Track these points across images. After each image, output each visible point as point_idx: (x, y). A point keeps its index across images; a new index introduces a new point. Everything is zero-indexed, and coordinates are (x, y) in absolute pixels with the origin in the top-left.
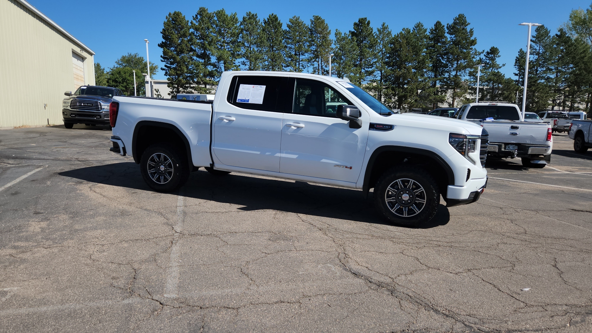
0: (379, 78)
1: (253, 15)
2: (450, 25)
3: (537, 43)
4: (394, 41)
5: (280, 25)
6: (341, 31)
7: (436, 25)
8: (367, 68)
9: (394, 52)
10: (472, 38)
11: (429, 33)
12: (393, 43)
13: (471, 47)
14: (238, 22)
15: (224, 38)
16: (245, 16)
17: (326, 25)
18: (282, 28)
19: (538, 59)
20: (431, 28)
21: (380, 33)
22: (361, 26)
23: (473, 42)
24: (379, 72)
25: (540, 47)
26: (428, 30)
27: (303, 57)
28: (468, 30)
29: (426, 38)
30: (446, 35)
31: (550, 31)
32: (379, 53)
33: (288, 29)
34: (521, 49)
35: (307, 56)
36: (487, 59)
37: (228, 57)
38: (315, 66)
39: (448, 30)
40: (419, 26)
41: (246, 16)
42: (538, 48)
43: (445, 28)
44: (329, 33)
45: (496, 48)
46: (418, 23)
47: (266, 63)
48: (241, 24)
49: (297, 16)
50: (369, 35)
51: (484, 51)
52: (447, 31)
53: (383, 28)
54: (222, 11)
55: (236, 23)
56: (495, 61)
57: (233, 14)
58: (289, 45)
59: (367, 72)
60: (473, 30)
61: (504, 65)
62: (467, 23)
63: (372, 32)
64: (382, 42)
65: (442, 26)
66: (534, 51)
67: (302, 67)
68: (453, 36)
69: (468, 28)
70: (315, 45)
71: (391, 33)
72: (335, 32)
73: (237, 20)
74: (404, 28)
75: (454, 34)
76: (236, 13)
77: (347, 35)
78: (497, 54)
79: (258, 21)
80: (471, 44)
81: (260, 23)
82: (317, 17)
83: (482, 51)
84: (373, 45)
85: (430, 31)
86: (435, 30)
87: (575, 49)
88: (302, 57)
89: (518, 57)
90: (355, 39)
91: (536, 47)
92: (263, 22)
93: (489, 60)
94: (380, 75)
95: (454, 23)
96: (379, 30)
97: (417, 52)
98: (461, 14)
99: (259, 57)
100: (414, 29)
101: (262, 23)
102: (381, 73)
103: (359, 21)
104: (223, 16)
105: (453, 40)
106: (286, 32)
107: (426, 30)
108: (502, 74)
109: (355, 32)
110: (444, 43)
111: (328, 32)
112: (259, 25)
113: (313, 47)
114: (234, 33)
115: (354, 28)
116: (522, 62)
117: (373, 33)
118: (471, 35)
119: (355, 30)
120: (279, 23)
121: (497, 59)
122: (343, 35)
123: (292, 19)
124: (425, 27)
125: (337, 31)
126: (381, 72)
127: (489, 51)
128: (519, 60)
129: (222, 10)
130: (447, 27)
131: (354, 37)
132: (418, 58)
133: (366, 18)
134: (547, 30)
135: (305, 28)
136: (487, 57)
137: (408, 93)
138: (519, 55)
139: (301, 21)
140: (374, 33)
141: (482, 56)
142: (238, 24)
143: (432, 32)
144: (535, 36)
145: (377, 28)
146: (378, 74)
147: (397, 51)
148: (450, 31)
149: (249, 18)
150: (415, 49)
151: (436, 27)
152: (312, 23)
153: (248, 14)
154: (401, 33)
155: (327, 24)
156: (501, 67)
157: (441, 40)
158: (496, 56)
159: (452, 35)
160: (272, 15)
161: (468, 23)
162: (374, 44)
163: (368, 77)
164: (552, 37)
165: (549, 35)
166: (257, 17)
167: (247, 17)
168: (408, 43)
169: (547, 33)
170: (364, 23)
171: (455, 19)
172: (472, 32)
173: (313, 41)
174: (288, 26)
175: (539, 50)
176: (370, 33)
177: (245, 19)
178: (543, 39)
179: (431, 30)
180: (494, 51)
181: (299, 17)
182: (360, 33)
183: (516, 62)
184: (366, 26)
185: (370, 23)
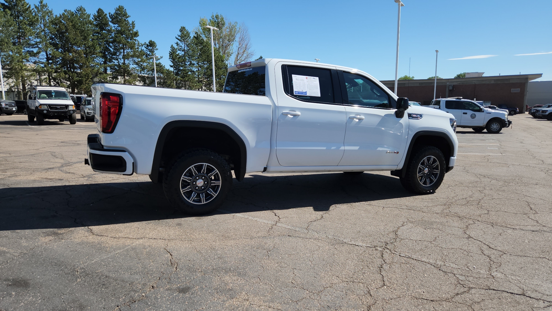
0: (44, 60)
2: (112, 15)
3: (182, 41)
4: (56, 22)
7: (98, 12)
9: (61, 34)
10: (135, 30)
11: (93, 18)
12: (56, 24)
13: (135, 38)
19: (184, 54)
20: (94, 15)
21: (39, 11)
23: (136, 34)
24: (45, 54)
25: (185, 45)
26: (92, 16)
28: (131, 23)
29: (91, 24)
30: (110, 23)
31: (190, 33)
32: (42, 31)
34: (172, 45)
36: (147, 51)
39: (111, 18)
40: (81, 10)
42: (183, 46)
43: (108, 16)
45: (154, 42)
46: (80, 7)
50: (26, 11)
51: (145, 43)
52: (110, 20)
53: (41, 6)
56: (154, 53)
60: (134, 23)
61: (162, 57)
62: (128, 16)
63: (30, 8)
64: (43, 21)
65: (104, 14)
66: (181, 47)
68: (116, 25)
69: (130, 20)
71: (53, 12)
74: (67, 10)
75: (117, 24)
78: (155, 47)
80: (135, 36)
83: (144, 43)
84: (33, 22)
85: (93, 17)
86: (99, 16)
87: (208, 50)
89: (171, 52)
90: (8, 12)
91: (181, 44)
93: (149, 51)
94: (46, 57)
95: (116, 14)
96: (36, 7)
97: (86, 37)
98: (121, 6)
100: (76, 12)
102: (47, 55)
105: (117, 29)
107: (89, 16)
108: (163, 65)
109: (6, 4)
110: (109, 31)
116: (174, 56)
117: (31, 9)
118: (133, 27)
121: (156, 52)
124: (88, 12)
126: (46, 53)
127: (148, 44)
128: (172, 55)
130: (110, 16)
131: (7, 10)
132: (87, 43)
134: (188, 32)
136: (147, 49)
137: (83, 78)
138: (171, 50)
140: (32, 9)
141: (143, 48)
143: (95, 18)
144: (180, 35)
146: (42, 56)
147: (62, 33)
148: (112, 20)
150: (82, 33)
151: (99, 14)
154: (63, 14)
156: (160, 59)
157: (106, 28)
158: (155, 49)
159: (115, 24)
161: (129, 16)
162: (34, 21)
163: (31, 58)
164: (193, 38)
165: (190, 36)
168: (74, 26)
169: (188, 34)
171: (116, 9)
172: (134, 24)
175: (184, 47)
176: (27, 9)
178: (186, 39)
179: (94, 16)
180: (152, 44)
182: (13, 7)
183: (170, 56)
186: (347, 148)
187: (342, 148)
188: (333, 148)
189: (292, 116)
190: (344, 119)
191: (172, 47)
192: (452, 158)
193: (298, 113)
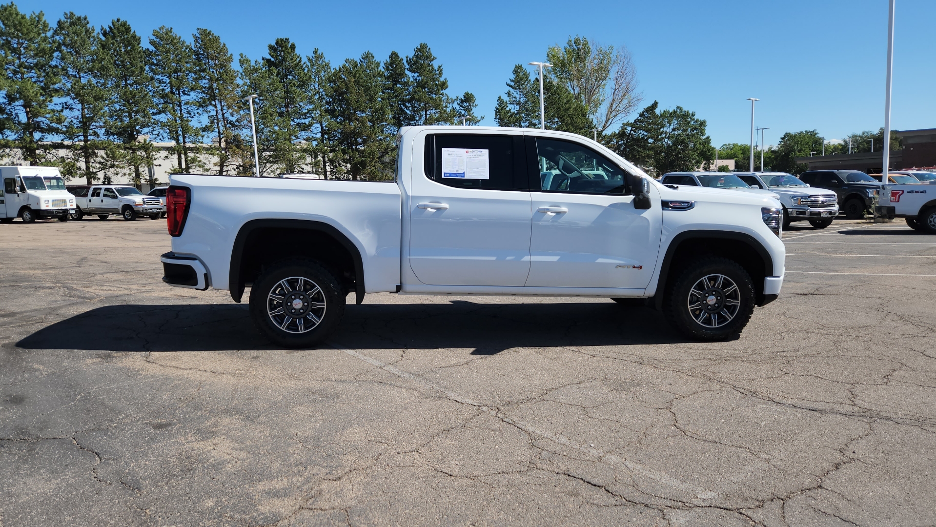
0: (319, 135)
1: (79, 19)
2: (410, 59)
3: (517, 89)
4: (334, 78)
5: (138, 40)
6: (249, 57)
7: (391, 57)
8: (297, 119)
9: (339, 95)
10: (442, 79)
11: (384, 68)
12: (334, 82)
13: (441, 92)
14: (49, 30)
15: (19, 58)
16: (63, 19)
17: (222, 45)
18: (140, 45)
19: (519, 110)
20: (385, 62)
21: (313, 65)
22: (281, 51)
23: (444, 85)
24: (318, 126)
25: (520, 95)
26: (382, 65)
28: (436, 68)
29: (381, 76)
30: (407, 72)
31: (529, 74)
32: (315, 94)
33: (152, 48)
34: (500, 97)
35: (193, 96)
36: (461, 110)
37: (36, 94)
38: (211, 114)
39: (408, 65)
40: (367, 57)
41: (65, 20)
42: (518, 96)
43: (404, 61)
44: (230, 59)
45: (471, 94)
46: (367, 53)
47: (117, 107)
48: (56, 33)
49: (168, 26)
50: (296, 67)
51: (457, 97)
52: (407, 67)
53: (315, 57)
54: (10, 7)
55: (45, 31)
56: (471, 113)
57: (37, 14)
58: (157, 77)
59: (299, 125)
60: (441, 68)
61: (483, 118)
62: (432, 58)
63: (300, 62)
64: (317, 79)
65: (399, 59)
66: (514, 99)
67: (187, 115)
68: (416, 75)
69: (435, 64)
70: (208, 77)
71: (330, 65)
72: (240, 58)
73: (45, 25)
74: (348, 59)
75: (417, 72)
76: (41, 11)
77: (260, 64)
78: (473, 103)
79: (91, 29)
80: (442, 88)
81: (95, 34)
82: (205, 30)
83: (456, 98)
84: (304, 82)
85: (384, 66)
86: (391, 64)
87: (559, 98)
88: (184, 98)
89: (498, 107)
90: (274, 71)
91: (515, 94)
92: (100, 33)
93: (464, 110)
94: (320, 130)
95: (416, 56)
96: (309, 60)
97: (372, 96)
98: (423, 43)
99: (103, 95)
100: (361, 61)
101: (99, 33)
102: (322, 128)
103: (277, 43)
104: (14, 15)
105: (417, 81)
106: (148, 53)
107: (378, 64)
109: (273, 59)
110: (406, 84)
111: (228, 56)
112: (94, 37)
113: (204, 83)
114: (43, 49)
115: (270, 54)
116: (503, 113)
117: (302, 63)
118: (440, 74)
119: (272, 56)
120: (134, 36)
121: (474, 110)
122: (253, 63)
123: (159, 30)
124: (377, 59)
125: (242, 57)
126: (321, 126)
127: (463, 98)
128: (499, 112)
129: (10, 4)
130: (407, 61)
131: (273, 68)
132: (374, 105)
133: (287, 40)
134: (526, 72)
135: (186, 49)
136: (461, 106)
137: (366, 158)
138: (498, 104)
139: (176, 36)
140: (304, 64)
141: (455, 105)
142: (49, 34)
143: (387, 67)
144: (514, 79)
145: (307, 57)
146: (316, 129)
147: (342, 94)
148: (411, 66)
149: (72, 24)
150: (367, 91)
151: (392, 60)
152: (196, 41)
153: (69, 16)
154: (344, 66)
155: (224, 45)
156: (479, 121)
157: (401, 80)
158: (473, 105)
159: (415, 73)
160: (118, 20)
161: (434, 57)
162: (306, 80)
163: (303, 133)
164: (534, 82)
165: (529, 79)
166: (88, 23)
167: (67, 22)
168: (357, 82)
169: (526, 76)
170: (286, 47)
171: (416, 50)
172: (441, 70)
173: (204, 70)
174: (152, 43)
175: (520, 98)
176: (298, 63)
177: (64, 24)
178: (523, 84)
179: (385, 64)
180: (468, 99)
181: (171, 28)
182: (281, 62)
183: (496, 114)
184: (290, 51)
185: (295, 48)
186: (535, 258)
187: (527, 258)
188: (509, 258)
189: (435, 210)
190: (529, 212)
191: (500, 99)
192: (768, 278)
193: (445, 205)
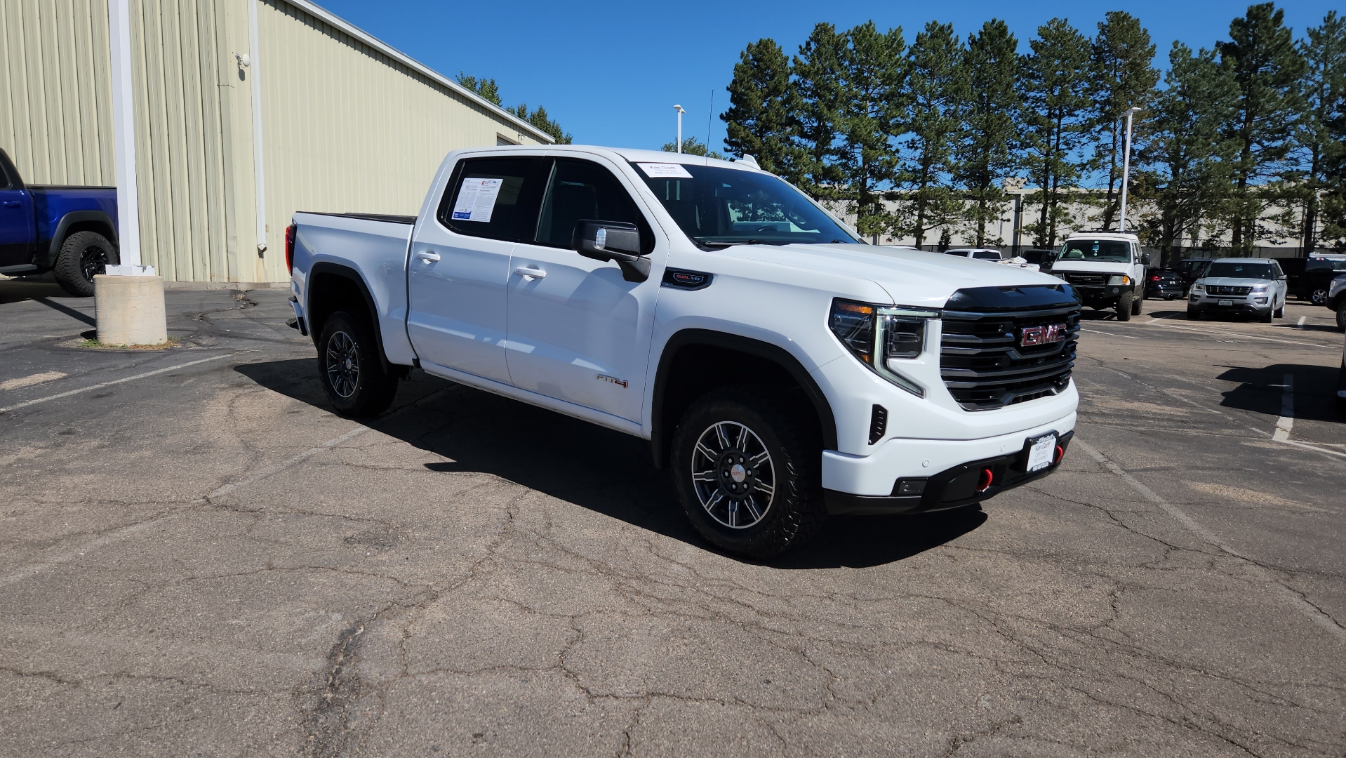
0: (1308, 167)
1: (942, 29)
5: (1012, 45)
6: (1189, 46)
8: (1268, 140)
14: (904, 49)
15: (867, 89)
16: (923, 31)
17: (1142, 32)
18: (1015, 52)
21: (1318, 41)
22: (1255, 26)
24: (1308, 150)
27: (1072, 119)
33: (1032, 53)
35: (1081, 116)
38: (1103, 141)
41: (925, 32)
44: (1151, 53)
47: (968, 141)
48: (911, 53)
49: (1061, 18)
50: (1278, 49)
53: (1326, 27)
54: (867, 27)
55: (897, 51)
57: (893, 31)
58: (1032, 94)
59: (1266, 149)
63: (1288, 40)
64: (1322, 66)
67: (1064, 147)
70: (1108, 86)
72: (1172, 47)
73: (900, 44)
76: (900, 27)
77: (1207, 53)
79: (953, 40)
81: (958, 46)
82: (1116, 14)
84: (1289, 75)
88: (1066, 121)
90: (1232, 62)
92: (966, 43)
94: (1311, 157)
96: (1314, 34)
101: (964, 44)
102: (1316, 153)
103: (1249, 14)
104: (868, 37)
106: (1024, 61)
109: (1236, 43)
111: (1147, 50)
112: (956, 49)
113: (1103, 94)
114: (890, 74)
115: (1231, 34)
117: (1292, 42)
119: (1234, 38)
120: (1008, 41)
122: (1195, 55)
123: (1048, 26)
125: (1175, 47)
126: (1315, 149)
129: (868, 23)
131: (1228, 57)
133: (1270, 5)
135: (1082, 47)
139: (1071, 30)
142: (904, 54)
145: (1308, 29)
149: (932, 37)
152: (1102, 32)
153: (931, 27)
155: (1145, 31)
160: (994, 21)
162: (1294, 71)
163: (1269, 164)
166: (952, 32)
167: (927, 35)
170: (1265, 19)
173: (1102, 77)
174: (1035, 46)
176: (1283, 44)
177: (921, 39)
181: (1066, 20)
182: (1250, 46)
184: (1270, 24)
185: (1282, 17)
